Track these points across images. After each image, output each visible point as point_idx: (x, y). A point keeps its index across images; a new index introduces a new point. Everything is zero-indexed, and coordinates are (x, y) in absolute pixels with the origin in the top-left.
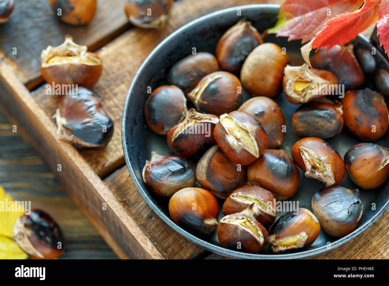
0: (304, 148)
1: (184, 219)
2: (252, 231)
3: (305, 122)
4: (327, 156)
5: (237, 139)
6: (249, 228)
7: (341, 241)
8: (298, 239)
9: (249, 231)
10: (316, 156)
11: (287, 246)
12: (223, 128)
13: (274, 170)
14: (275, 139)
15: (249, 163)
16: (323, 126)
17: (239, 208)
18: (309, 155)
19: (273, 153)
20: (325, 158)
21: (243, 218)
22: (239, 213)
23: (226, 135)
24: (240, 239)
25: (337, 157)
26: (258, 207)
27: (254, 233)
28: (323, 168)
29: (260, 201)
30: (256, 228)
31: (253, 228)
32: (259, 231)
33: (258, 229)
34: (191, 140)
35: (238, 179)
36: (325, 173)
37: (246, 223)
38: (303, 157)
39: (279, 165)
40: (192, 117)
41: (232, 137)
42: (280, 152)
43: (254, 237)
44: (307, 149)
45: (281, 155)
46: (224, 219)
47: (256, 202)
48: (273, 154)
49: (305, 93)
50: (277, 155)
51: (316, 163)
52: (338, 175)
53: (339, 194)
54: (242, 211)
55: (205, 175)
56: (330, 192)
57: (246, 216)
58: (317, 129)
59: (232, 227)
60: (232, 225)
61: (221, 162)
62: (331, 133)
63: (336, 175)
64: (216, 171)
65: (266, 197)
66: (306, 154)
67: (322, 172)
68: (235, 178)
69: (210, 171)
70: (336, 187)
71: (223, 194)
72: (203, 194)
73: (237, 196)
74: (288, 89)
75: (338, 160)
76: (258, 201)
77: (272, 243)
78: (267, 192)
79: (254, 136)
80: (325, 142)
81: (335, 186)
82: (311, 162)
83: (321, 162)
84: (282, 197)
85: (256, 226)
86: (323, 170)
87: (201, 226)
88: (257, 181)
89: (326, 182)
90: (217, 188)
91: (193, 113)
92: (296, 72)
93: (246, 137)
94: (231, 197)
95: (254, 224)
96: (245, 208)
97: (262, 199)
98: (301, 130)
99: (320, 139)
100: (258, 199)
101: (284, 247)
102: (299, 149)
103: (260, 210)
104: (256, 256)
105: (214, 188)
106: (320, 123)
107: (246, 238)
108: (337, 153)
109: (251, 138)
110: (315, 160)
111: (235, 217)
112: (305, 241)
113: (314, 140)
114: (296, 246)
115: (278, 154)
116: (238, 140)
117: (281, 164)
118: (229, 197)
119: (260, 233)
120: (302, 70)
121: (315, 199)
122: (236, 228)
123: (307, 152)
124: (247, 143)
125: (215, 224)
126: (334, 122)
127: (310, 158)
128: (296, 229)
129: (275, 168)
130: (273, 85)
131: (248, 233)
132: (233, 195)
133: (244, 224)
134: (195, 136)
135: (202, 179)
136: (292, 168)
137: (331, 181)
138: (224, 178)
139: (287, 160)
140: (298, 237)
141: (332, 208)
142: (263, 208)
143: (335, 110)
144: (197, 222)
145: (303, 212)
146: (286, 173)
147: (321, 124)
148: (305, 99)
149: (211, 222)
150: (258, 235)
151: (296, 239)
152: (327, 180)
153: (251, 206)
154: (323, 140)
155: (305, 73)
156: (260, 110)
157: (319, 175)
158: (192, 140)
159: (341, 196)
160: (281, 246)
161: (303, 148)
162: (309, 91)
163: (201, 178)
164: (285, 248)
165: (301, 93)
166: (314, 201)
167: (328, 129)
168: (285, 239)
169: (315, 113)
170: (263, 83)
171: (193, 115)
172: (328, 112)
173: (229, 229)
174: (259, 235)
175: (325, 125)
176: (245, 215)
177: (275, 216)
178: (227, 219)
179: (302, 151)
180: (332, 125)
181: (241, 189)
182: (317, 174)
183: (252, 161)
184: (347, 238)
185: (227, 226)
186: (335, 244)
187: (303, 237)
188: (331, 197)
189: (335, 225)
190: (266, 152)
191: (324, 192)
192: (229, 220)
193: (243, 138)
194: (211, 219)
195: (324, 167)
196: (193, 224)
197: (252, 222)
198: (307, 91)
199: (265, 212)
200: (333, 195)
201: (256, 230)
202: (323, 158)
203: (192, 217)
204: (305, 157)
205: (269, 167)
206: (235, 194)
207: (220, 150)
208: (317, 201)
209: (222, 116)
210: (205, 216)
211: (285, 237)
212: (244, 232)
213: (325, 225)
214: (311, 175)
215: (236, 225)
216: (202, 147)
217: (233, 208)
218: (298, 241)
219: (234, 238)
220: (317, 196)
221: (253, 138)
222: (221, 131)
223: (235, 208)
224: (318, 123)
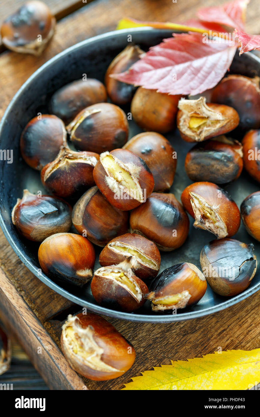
0: (195, 195)
1: (54, 269)
2: (129, 287)
3: (199, 164)
4: (220, 205)
5: (117, 181)
6: (125, 283)
7: (228, 303)
8: (179, 298)
9: (125, 286)
10: (207, 205)
11: (167, 305)
12: (103, 168)
13: (160, 218)
14: (164, 181)
15: (131, 208)
16: (218, 170)
17: (115, 260)
18: (200, 202)
19: (160, 197)
20: (217, 208)
21: (119, 272)
22: (115, 266)
23: (106, 176)
24: (115, 295)
25: (232, 206)
26: (138, 260)
27: (131, 289)
28: (214, 218)
29: (140, 253)
30: (134, 284)
31: (130, 283)
32: (137, 287)
33: (136, 285)
34: (63, 182)
35: (119, 225)
36: (217, 224)
37: (122, 278)
38: (193, 204)
39: (165, 212)
40: (64, 156)
41: (112, 178)
42: (168, 196)
43: (130, 294)
44: (198, 196)
45: (170, 200)
46: (99, 272)
47: (135, 254)
48: (160, 199)
49: (200, 130)
50: (164, 200)
51: (207, 212)
52: (231, 227)
53: (231, 248)
54: (119, 263)
55: (81, 220)
56: (221, 245)
57: (123, 270)
58: (212, 173)
59: (106, 281)
60: (107, 279)
61: (100, 205)
62: (227, 178)
63: (229, 227)
64: (94, 216)
65: (147, 249)
66: (196, 201)
67: (213, 223)
68: (115, 225)
69: (87, 216)
70: (228, 240)
71: (101, 242)
72: (77, 242)
73: (114, 245)
74: (182, 125)
75: (233, 209)
76: (138, 252)
77: (151, 300)
78: (150, 242)
79: (138, 178)
80: (219, 188)
81: (228, 238)
82: (201, 211)
83: (212, 212)
84: (167, 248)
85: (134, 281)
86: (215, 220)
87: (72, 278)
88: (140, 228)
89: (217, 234)
90: (94, 235)
91: (65, 152)
92: (191, 106)
93: (128, 180)
94: (109, 247)
95: (131, 279)
96: (122, 261)
97: (142, 251)
98: (194, 172)
99: (215, 185)
100: (138, 251)
101: (164, 306)
102: (189, 195)
103: (139, 263)
104: (131, 316)
105: (91, 235)
106: (215, 166)
107: (122, 294)
108: (232, 201)
109: (134, 181)
110: (206, 209)
111: (111, 270)
112: (187, 301)
113: (207, 185)
114: (177, 306)
115: (166, 198)
116: (119, 182)
117: (168, 211)
118: (106, 246)
119: (138, 289)
120: (198, 104)
121: (204, 252)
122: (111, 282)
123: (198, 199)
124: (129, 186)
125: (89, 276)
126: (231, 165)
127: (201, 206)
128: (178, 287)
129: (161, 215)
130: (167, 119)
131: (123, 289)
132: (110, 244)
133: (119, 278)
134: (68, 178)
135: (77, 225)
136: (180, 216)
137: (223, 233)
138: (103, 225)
139: (175, 207)
140: (179, 296)
141: (221, 264)
142: (143, 261)
143: (234, 151)
144: (68, 273)
145: (187, 268)
146: (172, 221)
147: (216, 168)
148: (201, 137)
149: (84, 273)
150: (135, 291)
151: (178, 299)
152: (218, 231)
153: (129, 259)
154: (217, 186)
155: (202, 107)
156: (148, 148)
157: (209, 226)
158: (65, 182)
159: (233, 251)
160: (161, 304)
161: (193, 194)
162: (205, 128)
163: (76, 223)
164: (164, 308)
165: (196, 130)
166: (202, 255)
167: (225, 174)
168: (165, 297)
169: (210, 155)
170: (154, 116)
171: (66, 153)
172: (225, 154)
173: (103, 284)
174: (137, 291)
175: (221, 169)
176: (121, 269)
177: (157, 270)
178: (102, 272)
179: (192, 198)
180: (229, 170)
181: (119, 238)
182: (207, 224)
183: (135, 206)
184: (235, 300)
185: (100, 280)
186: (221, 306)
187: (185, 296)
188: (222, 251)
189: (223, 284)
190: (152, 196)
191: (215, 245)
192: (103, 272)
193: (125, 181)
194: (85, 270)
195: (216, 217)
196: (64, 275)
197: (130, 276)
198: (203, 128)
199: (146, 265)
200: (224, 249)
201: (133, 286)
202: (215, 207)
203: (62, 267)
204: (195, 205)
205: (154, 213)
206: (113, 243)
207: (99, 193)
208: (206, 254)
209: (103, 155)
210: (77, 267)
211: (165, 296)
212: (119, 287)
213: (213, 283)
214: (200, 225)
215: (111, 280)
216: (76, 189)
217: (109, 259)
218: (180, 300)
219: (108, 294)
220: (207, 249)
221: (136, 181)
222: (100, 172)
223: (112, 259)
224: (213, 166)
